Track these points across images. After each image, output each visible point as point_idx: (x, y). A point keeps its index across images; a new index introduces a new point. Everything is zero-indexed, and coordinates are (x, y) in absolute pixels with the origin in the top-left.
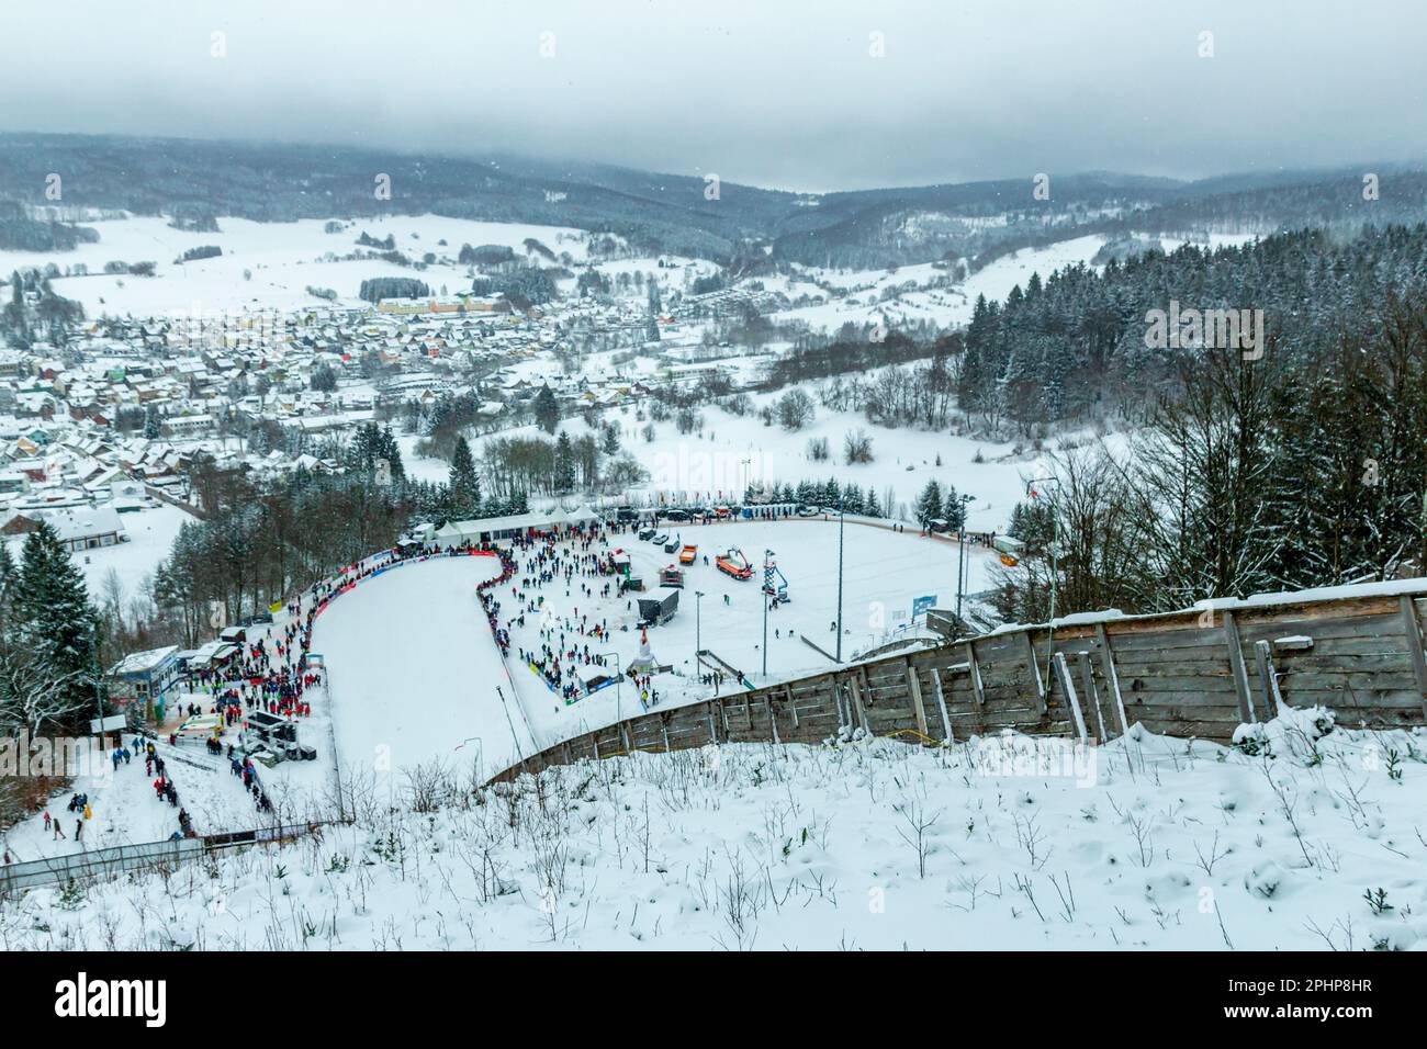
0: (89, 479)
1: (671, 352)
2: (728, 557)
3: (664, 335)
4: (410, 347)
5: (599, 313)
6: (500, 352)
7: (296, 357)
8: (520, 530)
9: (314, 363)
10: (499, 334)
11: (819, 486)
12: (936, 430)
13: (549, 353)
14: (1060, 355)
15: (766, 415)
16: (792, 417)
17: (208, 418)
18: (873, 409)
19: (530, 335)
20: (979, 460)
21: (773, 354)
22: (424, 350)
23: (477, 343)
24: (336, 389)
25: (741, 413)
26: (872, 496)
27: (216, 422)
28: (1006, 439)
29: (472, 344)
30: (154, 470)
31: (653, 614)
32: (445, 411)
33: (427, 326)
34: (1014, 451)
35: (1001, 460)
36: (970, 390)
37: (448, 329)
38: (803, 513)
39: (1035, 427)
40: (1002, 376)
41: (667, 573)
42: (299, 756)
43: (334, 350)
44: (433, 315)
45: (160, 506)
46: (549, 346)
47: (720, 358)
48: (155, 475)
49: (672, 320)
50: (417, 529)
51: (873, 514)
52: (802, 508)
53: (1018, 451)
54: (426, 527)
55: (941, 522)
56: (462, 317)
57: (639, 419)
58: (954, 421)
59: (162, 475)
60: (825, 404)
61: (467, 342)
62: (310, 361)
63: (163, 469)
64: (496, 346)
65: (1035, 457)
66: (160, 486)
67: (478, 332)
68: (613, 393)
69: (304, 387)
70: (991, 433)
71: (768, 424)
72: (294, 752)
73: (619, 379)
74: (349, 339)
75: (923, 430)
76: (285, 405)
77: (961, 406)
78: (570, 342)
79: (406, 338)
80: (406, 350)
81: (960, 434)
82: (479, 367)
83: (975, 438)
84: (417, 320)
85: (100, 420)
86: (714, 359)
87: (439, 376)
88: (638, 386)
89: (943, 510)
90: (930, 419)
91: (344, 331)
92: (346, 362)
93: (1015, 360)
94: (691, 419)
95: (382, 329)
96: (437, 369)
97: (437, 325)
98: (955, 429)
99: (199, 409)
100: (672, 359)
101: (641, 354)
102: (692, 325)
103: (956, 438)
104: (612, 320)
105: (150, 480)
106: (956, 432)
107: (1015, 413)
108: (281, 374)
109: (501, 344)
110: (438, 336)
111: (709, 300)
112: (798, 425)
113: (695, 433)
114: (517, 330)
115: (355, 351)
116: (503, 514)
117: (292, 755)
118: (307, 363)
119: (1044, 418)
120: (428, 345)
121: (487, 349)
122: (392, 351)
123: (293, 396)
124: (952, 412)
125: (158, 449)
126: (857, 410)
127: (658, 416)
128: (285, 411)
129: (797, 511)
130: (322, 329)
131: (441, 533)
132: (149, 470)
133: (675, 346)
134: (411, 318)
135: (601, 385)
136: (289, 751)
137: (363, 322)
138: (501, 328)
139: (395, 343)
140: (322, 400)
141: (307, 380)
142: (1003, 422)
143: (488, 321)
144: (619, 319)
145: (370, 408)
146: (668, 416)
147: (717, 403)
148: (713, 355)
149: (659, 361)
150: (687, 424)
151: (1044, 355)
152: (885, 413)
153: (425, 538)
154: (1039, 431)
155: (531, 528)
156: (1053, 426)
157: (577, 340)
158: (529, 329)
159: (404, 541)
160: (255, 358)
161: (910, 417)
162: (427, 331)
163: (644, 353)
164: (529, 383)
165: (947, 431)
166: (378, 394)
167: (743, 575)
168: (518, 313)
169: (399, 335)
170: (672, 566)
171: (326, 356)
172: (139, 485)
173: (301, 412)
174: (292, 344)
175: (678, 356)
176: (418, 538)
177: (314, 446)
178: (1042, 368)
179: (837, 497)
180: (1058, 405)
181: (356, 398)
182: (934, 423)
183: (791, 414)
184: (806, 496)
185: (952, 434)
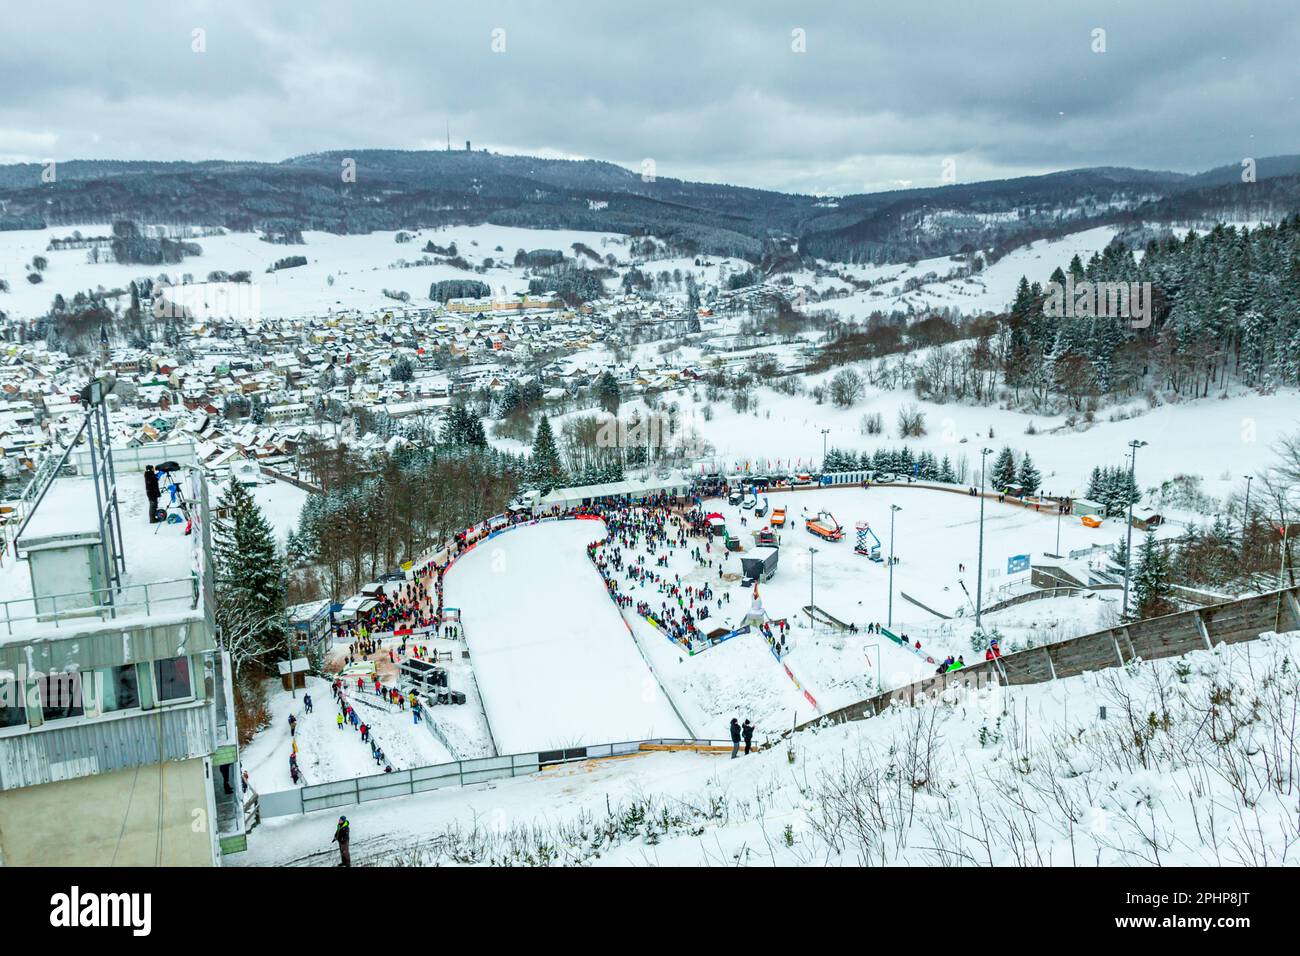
0: (209, 460)
1: (711, 342)
2: (818, 520)
3: (704, 327)
4: (477, 341)
5: (643, 308)
6: (557, 345)
7: (376, 352)
9: (393, 357)
10: (555, 329)
11: (894, 454)
12: (985, 405)
13: (601, 345)
14: (1108, 331)
15: (818, 395)
16: (843, 395)
17: (305, 406)
18: (922, 386)
19: (583, 329)
20: (1031, 432)
21: (807, 341)
22: (489, 344)
23: (536, 337)
24: (413, 379)
25: (793, 393)
26: (946, 463)
27: (311, 410)
28: (1055, 412)
29: (532, 337)
30: (265, 451)
31: (756, 572)
32: (514, 397)
33: (491, 322)
34: (1067, 423)
35: (1054, 431)
36: (1017, 368)
37: (509, 325)
38: (880, 479)
39: (1084, 401)
40: (1048, 352)
41: (762, 535)
42: (450, 700)
43: (410, 346)
44: (495, 312)
45: (274, 482)
46: (601, 338)
47: (758, 346)
48: (265, 456)
49: (711, 313)
50: (525, 495)
51: (948, 480)
52: (878, 475)
53: (1071, 423)
54: (533, 494)
55: (1017, 486)
56: (521, 314)
57: (696, 401)
58: (1003, 397)
59: (272, 455)
60: (872, 383)
61: (527, 336)
62: (389, 355)
63: (272, 451)
64: (553, 339)
65: (1087, 428)
66: (271, 465)
67: (536, 326)
68: (664, 379)
69: (385, 378)
70: (1041, 407)
71: (820, 403)
72: (446, 696)
73: (667, 366)
74: (422, 335)
75: (972, 405)
76: (370, 394)
77: (1008, 382)
79: (473, 334)
80: (473, 344)
81: (1009, 409)
82: (539, 358)
83: (1025, 411)
84: (481, 316)
85: (210, 409)
86: (753, 347)
87: (504, 366)
88: (685, 372)
89: (1017, 476)
90: (978, 393)
91: (418, 328)
92: (421, 356)
93: (1062, 337)
94: (745, 399)
95: (451, 325)
96: (502, 360)
97: (500, 321)
98: (1004, 404)
99: (296, 398)
100: (714, 348)
101: (685, 344)
102: (729, 318)
103: (1006, 413)
104: (655, 314)
105: (262, 460)
106: (1005, 406)
107: (1062, 387)
108: (364, 366)
109: (557, 337)
110: (501, 331)
111: (743, 294)
112: (850, 402)
113: (750, 413)
114: (570, 324)
115: (427, 345)
116: (601, 481)
117: (443, 699)
118: (386, 357)
119: (1094, 392)
120: (493, 339)
121: (545, 342)
122: (461, 345)
123: (376, 386)
124: (1001, 387)
125: (265, 434)
126: (905, 387)
127: (714, 398)
128: (370, 399)
129: (874, 477)
130: (398, 327)
131: (547, 498)
132: (260, 452)
133: (715, 336)
134: (476, 315)
135: (652, 372)
136: (440, 695)
137: (434, 320)
138: (557, 323)
139: (463, 337)
140: (402, 390)
141: (387, 372)
142: (1052, 397)
143: (545, 317)
144: (662, 313)
145: (445, 396)
146: (723, 397)
147: (768, 384)
148: (752, 344)
149: (702, 350)
150: (742, 403)
151: (1092, 332)
152: (933, 390)
153: (533, 504)
154: (1090, 404)
155: (627, 495)
156: (1102, 400)
157: (626, 332)
158: (581, 324)
159: (515, 507)
160: (341, 353)
161: (960, 394)
162: (491, 326)
163: (688, 342)
164: (585, 372)
165: (996, 406)
166: (451, 383)
167: (834, 536)
168: (572, 309)
169: (467, 331)
170: (766, 528)
171: (403, 350)
172: (254, 464)
173: (384, 400)
174: (373, 340)
175: (720, 345)
176: (527, 504)
177: (402, 429)
178: (1090, 344)
179: (911, 464)
180: (1107, 379)
181: (432, 387)
182: (983, 398)
183: (843, 392)
184: (882, 464)
185: (1002, 408)
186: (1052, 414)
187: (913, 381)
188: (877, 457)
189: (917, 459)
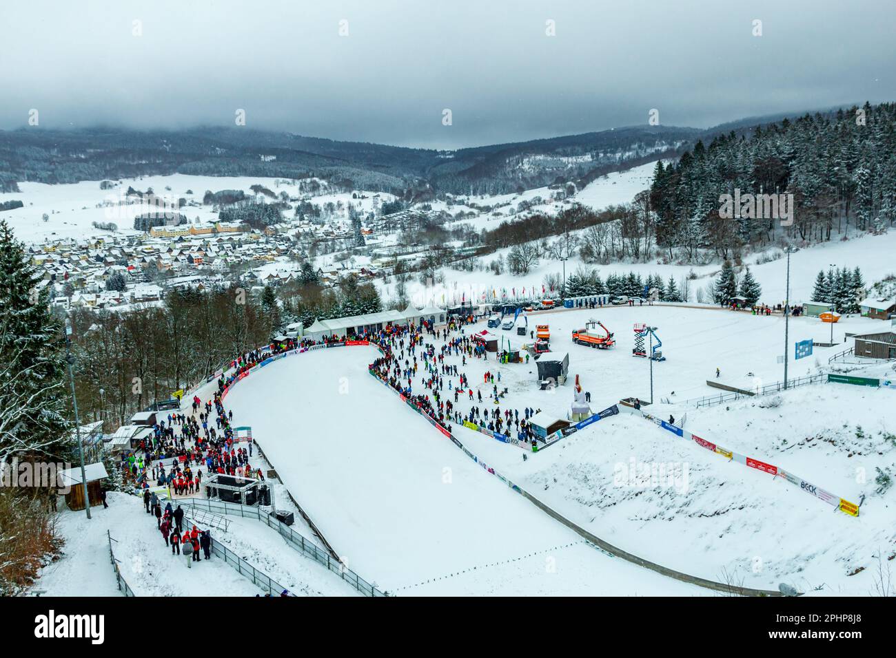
1: (376, 251)
2: (583, 332)
3: (367, 242)
4: (180, 258)
5: (316, 229)
6: (249, 259)
7: (91, 270)
8: (380, 325)
9: (106, 273)
10: (245, 247)
11: (624, 279)
12: (644, 262)
13: (286, 258)
15: (496, 269)
16: (519, 265)
18: (587, 253)
19: (269, 246)
20: (693, 277)
22: (191, 260)
23: (230, 253)
24: (126, 290)
25: (471, 269)
26: (672, 283)
28: (707, 262)
29: (227, 254)
31: (556, 373)
33: (190, 244)
37: (207, 245)
38: (615, 301)
40: (692, 216)
43: (121, 264)
44: (193, 236)
46: (284, 253)
47: (415, 252)
49: (371, 231)
50: (289, 327)
51: (675, 299)
52: (614, 298)
54: (296, 325)
55: (742, 298)
56: (215, 236)
58: (658, 254)
61: (222, 253)
62: (104, 271)
64: (245, 254)
67: (230, 245)
69: (101, 290)
70: (693, 260)
71: (498, 273)
73: (345, 269)
74: (131, 255)
75: (633, 263)
76: (89, 302)
77: (658, 243)
78: (299, 249)
79: (175, 253)
80: (177, 260)
81: (666, 262)
82: (235, 268)
83: (680, 264)
84: (181, 240)
86: (411, 253)
87: (205, 277)
89: (738, 289)
90: (637, 254)
91: (127, 250)
92: (132, 271)
93: (703, 203)
94: (432, 277)
95: (156, 247)
96: (203, 272)
97: (198, 243)
98: (661, 259)
100: (380, 255)
101: (356, 254)
102: (386, 235)
103: (663, 266)
104: (327, 234)
106: (662, 262)
108: (81, 282)
109: (248, 252)
110: (200, 250)
111: (395, 216)
112: (526, 271)
114: (258, 243)
115: (136, 263)
116: (360, 313)
118: (100, 273)
119: (734, 245)
120: (193, 255)
121: (239, 257)
122: (166, 262)
123: (94, 295)
124: (655, 248)
126: (572, 256)
127: (402, 279)
128: (89, 305)
129: (610, 300)
130: (110, 249)
131: (311, 329)
133: (378, 247)
134: (176, 238)
135: (334, 273)
137: (140, 243)
138: (246, 242)
139: (168, 256)
140: (118, 297)
141: (103, 285)
142: (702, 251)
143: (236, 238)
144: (332, 233)
145: (157, 299)
149: (371, 257)
150: (429, 281)
152: (596, 255)
154: (735, 254)
155: (390, 323)
156: (744, 251)
157: (304, 248)
158: (267, 242)
159: (280, 337)
160: (59, 272)
161: (621, 256)
162: (190, 247)
163: (357, 252)
164: (277, 276)
165: (654, 262)
166: (162, 289)
167: (606, 344)
168: (257, 231)
169: (170, 250)
171: (116, 267)
173: (102, 306)
174: (88, 261)
175: (384, 253)
176: (291, 334)
179: (640, 287)
180: (743, 233)
181: (145, 293)
182: (641, 257)
183: (519, 262)
184: (615, 288)
185: (659, 264)
186: (703, 264)
187: (577, 249)
188: (608, 282)
189: (644, 282)
